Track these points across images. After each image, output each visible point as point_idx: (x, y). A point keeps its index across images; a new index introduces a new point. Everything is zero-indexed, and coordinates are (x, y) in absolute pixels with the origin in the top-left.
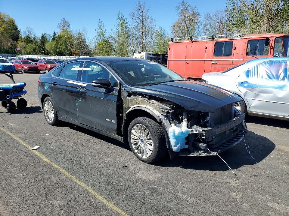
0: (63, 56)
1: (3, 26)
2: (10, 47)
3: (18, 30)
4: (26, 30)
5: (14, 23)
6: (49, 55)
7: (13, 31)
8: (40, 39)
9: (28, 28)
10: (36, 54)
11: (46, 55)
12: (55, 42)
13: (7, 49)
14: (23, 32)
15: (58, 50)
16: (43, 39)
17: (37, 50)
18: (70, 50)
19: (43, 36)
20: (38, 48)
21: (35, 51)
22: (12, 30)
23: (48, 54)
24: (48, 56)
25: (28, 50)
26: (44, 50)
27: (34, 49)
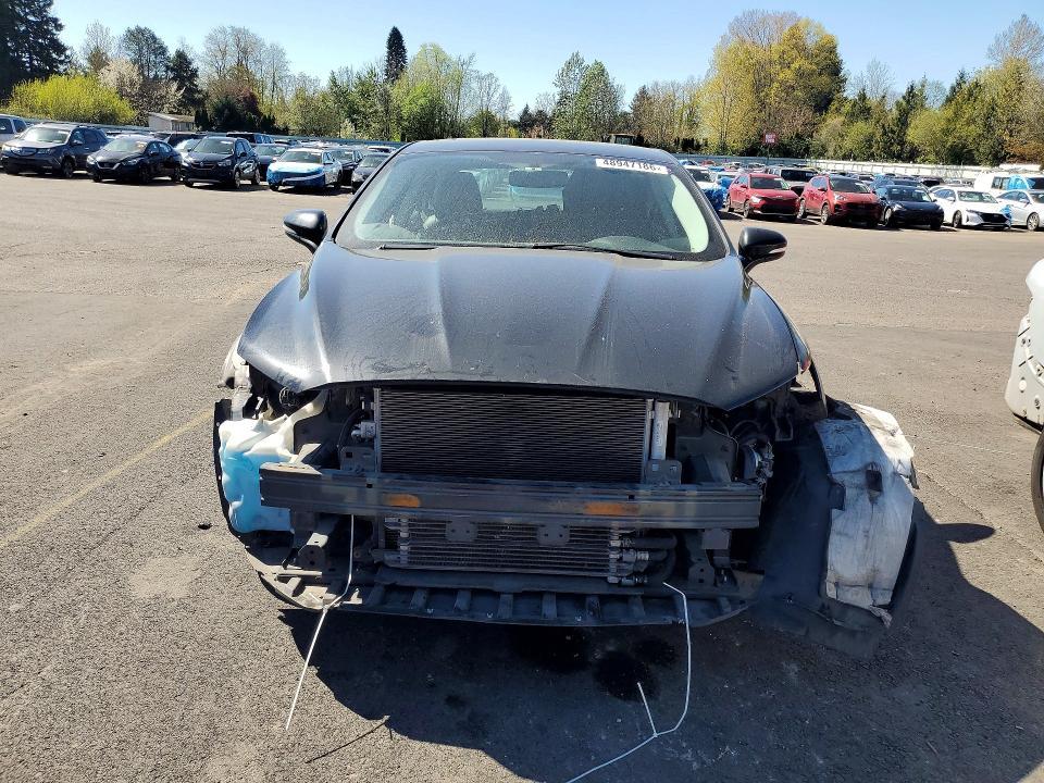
0: (966, 167)
1: (795, 65)
2: (797, 134)
3: (842, 74)
4: (865, 74)
5: (832, 50)
6: (914, 162)
7: (825, 79)
8: (898, 104)
9: (874, 67)
10: (871, 157)
11: (904, 161)
12: (950, 113)
13: (786, 141)
14: (853, 81)
15: (950, 141)
16: (908, 102)
17: (877, 142)
18: (1001, 144)
19: (911, 90)
20: (885, 133)
21: (870, 147)
22: (820, 74)
23: (912, 156)
24: (910, 165)
25: (848, 144)
26: (902, 143)
27: (869, 140)
